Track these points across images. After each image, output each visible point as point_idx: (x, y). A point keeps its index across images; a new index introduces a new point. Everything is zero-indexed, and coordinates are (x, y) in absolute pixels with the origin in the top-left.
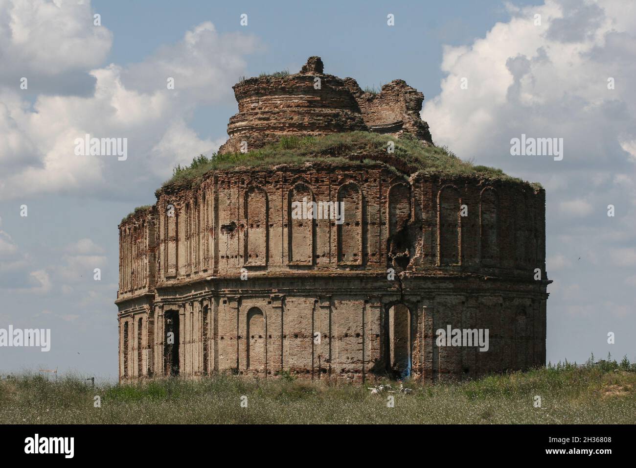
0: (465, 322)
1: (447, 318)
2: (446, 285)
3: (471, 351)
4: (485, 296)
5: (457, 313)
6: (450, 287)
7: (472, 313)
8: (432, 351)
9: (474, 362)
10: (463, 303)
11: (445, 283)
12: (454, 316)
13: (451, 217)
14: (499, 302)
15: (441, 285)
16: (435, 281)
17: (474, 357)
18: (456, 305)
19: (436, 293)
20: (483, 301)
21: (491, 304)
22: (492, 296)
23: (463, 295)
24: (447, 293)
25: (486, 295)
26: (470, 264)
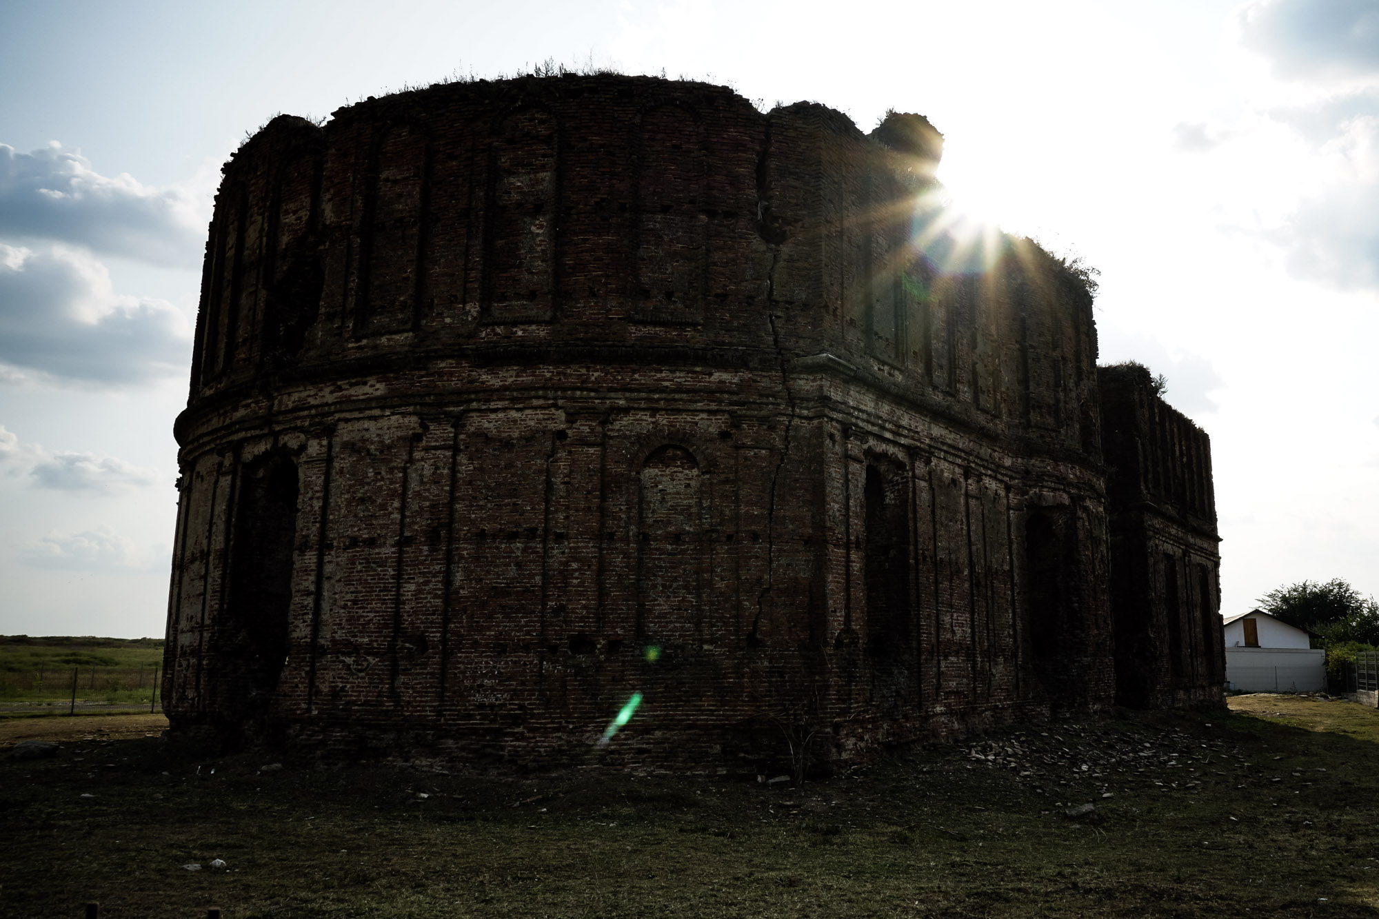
0: (418, 494)
1: (362, 484)
2: (367, 389)
3: (427, 583)
4: (495, 411)
5: (391, 470)
6: (379, 393)
7: (439, 464)
8: (312, 588)
9: (437, 618)
10: (417, 438)
11: (365, 383)
12: (383, 479)
13: (402, 200)
14: (551, 426)
15: (352, 392)
16: (339, 383)
17: (438, 602)
18: (390, 447)
19: (337, 416)
20: (486, 425)
21: (516, 435)
22: (518, 410)
23: (414, 413)
24: (368, 413)
25: (493, 405)
26: (448, 320)
